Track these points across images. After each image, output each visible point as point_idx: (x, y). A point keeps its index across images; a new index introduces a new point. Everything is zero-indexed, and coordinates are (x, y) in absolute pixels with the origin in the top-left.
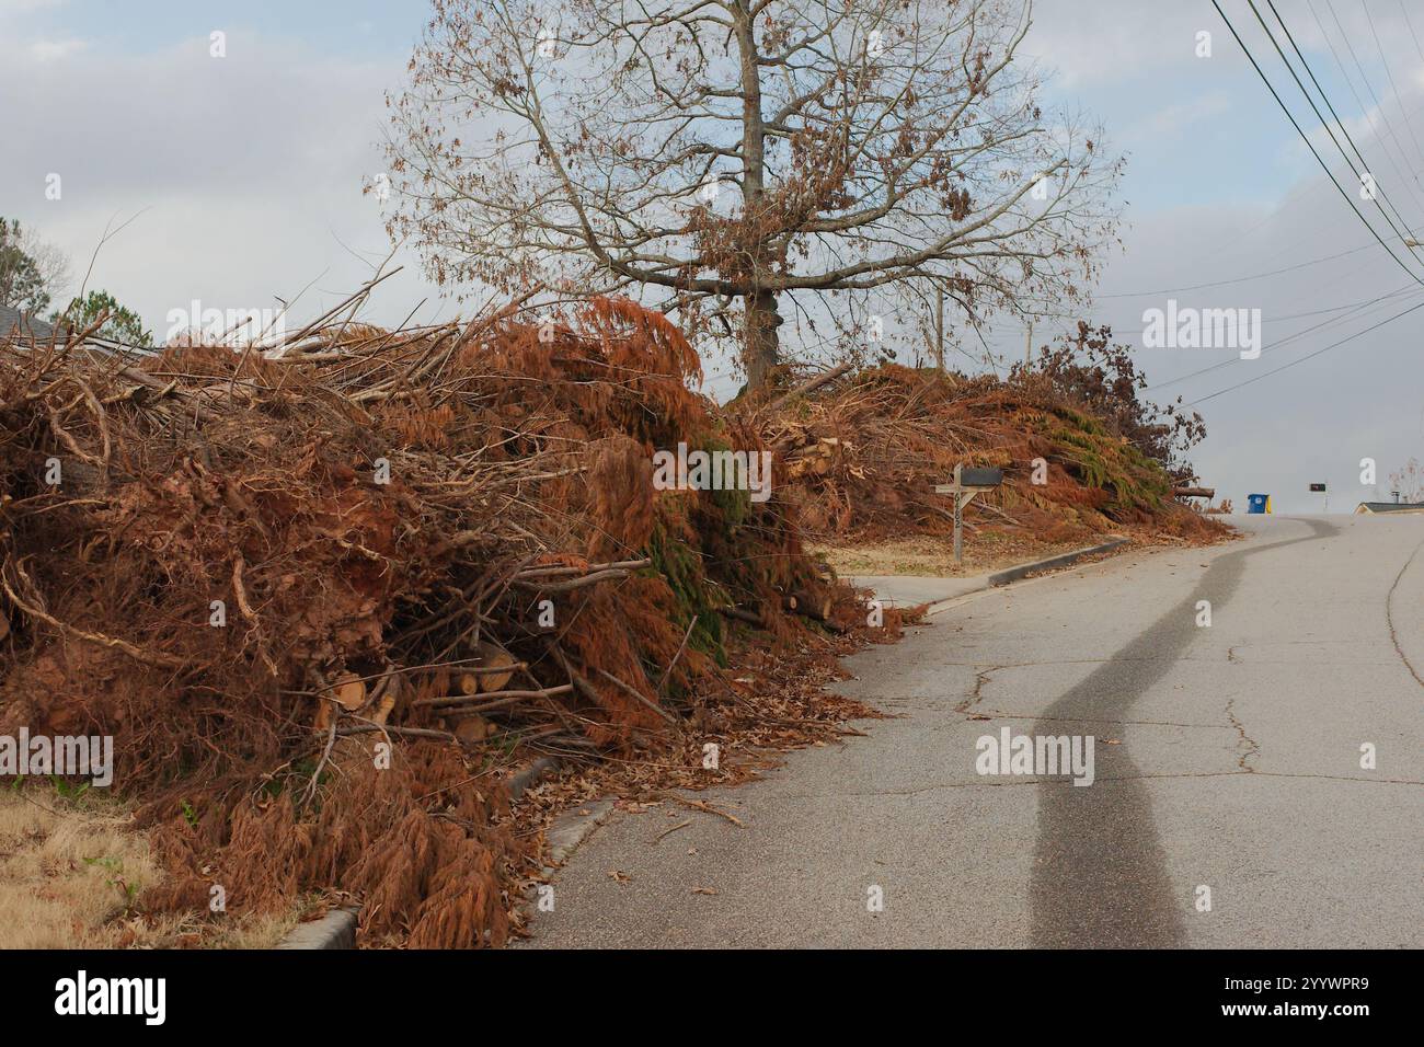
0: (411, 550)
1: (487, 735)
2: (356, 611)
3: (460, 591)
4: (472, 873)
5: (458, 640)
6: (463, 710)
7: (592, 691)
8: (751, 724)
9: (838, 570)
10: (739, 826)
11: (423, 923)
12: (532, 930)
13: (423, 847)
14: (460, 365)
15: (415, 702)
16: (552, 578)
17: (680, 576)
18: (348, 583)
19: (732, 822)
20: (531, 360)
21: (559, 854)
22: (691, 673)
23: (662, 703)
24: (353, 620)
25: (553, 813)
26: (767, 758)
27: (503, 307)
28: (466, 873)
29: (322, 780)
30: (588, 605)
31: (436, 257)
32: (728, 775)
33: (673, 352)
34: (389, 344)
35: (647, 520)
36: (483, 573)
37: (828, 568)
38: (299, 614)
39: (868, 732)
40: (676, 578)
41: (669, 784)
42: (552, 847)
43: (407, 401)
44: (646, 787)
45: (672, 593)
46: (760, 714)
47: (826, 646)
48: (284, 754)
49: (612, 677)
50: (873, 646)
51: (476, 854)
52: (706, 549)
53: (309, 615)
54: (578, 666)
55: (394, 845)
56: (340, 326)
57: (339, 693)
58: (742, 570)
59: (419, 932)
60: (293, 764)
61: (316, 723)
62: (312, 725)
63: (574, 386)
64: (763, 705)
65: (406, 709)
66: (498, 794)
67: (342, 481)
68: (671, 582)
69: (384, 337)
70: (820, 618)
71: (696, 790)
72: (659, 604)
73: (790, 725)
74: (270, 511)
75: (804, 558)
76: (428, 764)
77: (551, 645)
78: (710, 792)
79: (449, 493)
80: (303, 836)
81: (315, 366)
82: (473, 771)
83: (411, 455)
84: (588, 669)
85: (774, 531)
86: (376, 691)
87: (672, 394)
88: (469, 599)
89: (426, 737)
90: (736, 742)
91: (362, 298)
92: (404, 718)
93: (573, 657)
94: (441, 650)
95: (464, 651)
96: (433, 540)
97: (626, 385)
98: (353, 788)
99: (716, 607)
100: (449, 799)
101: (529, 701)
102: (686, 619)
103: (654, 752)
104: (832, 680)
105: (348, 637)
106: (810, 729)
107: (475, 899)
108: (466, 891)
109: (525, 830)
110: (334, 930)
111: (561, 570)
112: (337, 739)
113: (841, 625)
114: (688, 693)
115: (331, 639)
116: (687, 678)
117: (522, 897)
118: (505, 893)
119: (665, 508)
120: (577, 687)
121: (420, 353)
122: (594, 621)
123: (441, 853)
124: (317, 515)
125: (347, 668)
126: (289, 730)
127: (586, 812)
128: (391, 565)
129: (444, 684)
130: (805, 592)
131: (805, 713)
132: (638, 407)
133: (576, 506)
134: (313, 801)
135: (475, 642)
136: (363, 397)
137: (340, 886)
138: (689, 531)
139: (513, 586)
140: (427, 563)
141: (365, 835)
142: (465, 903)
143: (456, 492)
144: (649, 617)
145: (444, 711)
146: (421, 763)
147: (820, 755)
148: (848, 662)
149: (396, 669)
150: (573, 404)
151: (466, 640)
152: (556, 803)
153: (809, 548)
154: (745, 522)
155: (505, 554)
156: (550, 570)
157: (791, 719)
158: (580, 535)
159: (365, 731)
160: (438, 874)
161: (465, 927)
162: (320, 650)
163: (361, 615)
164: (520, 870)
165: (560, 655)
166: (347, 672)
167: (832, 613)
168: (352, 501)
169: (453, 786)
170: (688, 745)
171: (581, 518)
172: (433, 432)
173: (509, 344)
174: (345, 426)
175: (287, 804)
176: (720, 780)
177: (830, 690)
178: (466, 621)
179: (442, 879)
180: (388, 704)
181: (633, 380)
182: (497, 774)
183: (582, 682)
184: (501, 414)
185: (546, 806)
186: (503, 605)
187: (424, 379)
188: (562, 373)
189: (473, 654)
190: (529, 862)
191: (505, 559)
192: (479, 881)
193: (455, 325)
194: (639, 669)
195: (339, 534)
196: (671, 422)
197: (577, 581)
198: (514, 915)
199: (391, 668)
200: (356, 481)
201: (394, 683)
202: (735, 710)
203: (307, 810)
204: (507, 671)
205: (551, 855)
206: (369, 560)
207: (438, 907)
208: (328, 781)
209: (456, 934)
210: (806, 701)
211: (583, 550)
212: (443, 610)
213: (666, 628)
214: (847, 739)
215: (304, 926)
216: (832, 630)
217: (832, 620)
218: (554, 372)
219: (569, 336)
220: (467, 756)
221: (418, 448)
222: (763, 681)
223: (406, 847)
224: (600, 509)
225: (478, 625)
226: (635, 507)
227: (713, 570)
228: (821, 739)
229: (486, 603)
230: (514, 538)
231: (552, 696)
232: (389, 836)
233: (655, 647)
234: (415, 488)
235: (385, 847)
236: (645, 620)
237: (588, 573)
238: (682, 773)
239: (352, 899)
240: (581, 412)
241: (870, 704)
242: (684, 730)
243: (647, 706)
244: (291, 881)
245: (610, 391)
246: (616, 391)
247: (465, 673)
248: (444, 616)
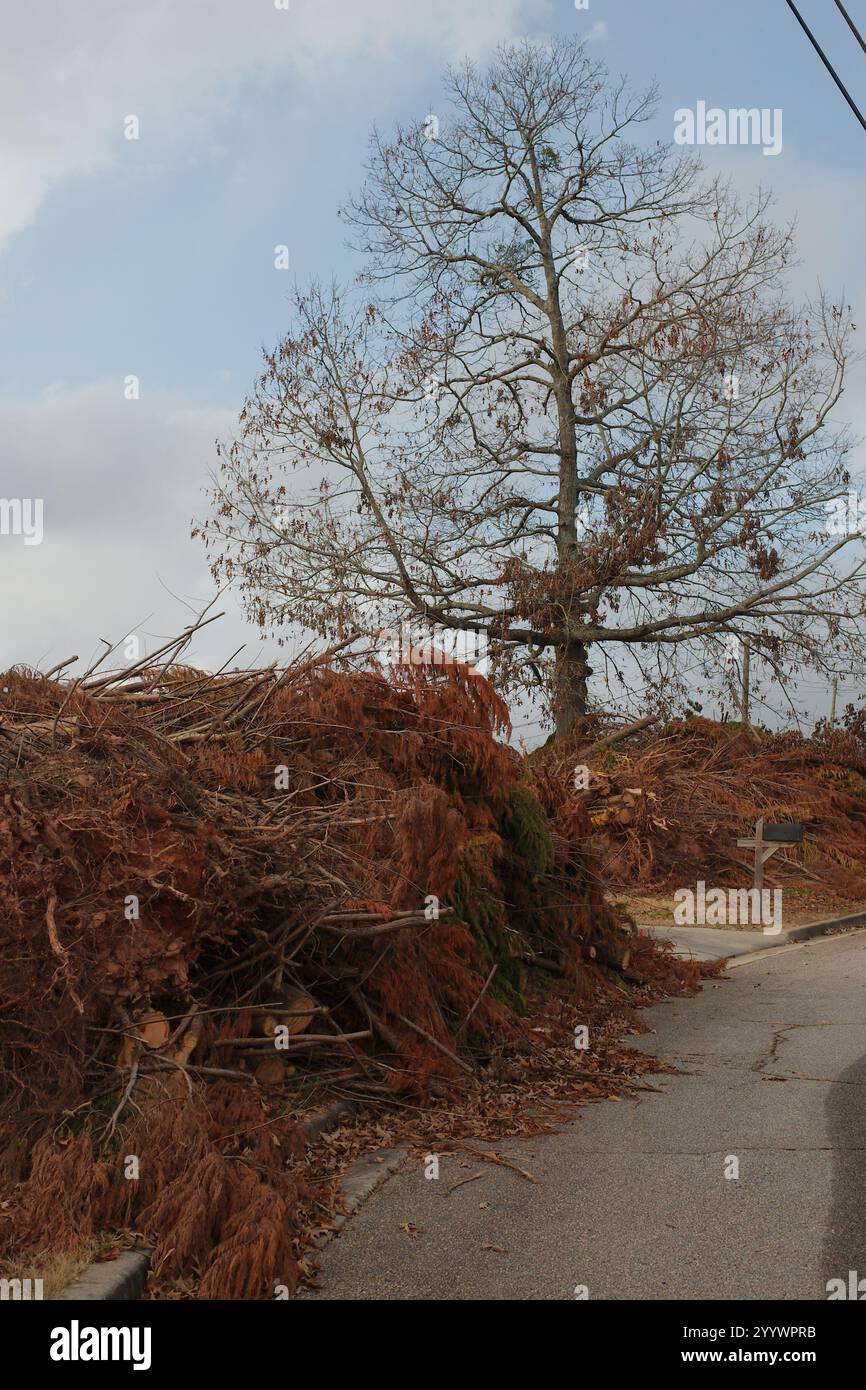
0: (219, 893)
1: (286, 1077)
2: (163, 950)
3: (265, 934)
4: (264, 1220)
5: (262, 981)
6: (264, 1051)
7: (392, 1037)
8: (547, 1075)
9: (637, 918)
10: (530, 1180)
11: (214, 1269)
12: (321, 1281)
13: (218, 1191)
14: (276, 710)
15: (217, 1042)
16: (355, 923)
17: (482, 923)
18: (157, 922)
19: (525, 1176)
20: (344, 707)
21: (351, 1201)
22: (489, 1022)
23: (460, 1052)
24: (160, 958)
25: (348, 1160)
26: (562, 1112)
27: (317, 656)
28: (258, 1220)
29: (122, 1119)
30: (391, 951)
31: (257, 599)
32: (522, 1127)
33: (483, 705)
34: (207, 688)
35: (451, 870)
36: (288, 917)
37: (628, 919)
38: (109, 950)
39: (664, 1089)
40: (478, 926)
41: (463, 1133)
42: (345, 1194)
43: (222, 743)
44: (440, 1135)
45: (473, 940)
46: (556, 1065)
47: (624, 997)
48: (86, 1091)
49: (410, 1023)
50: (670, 999)
51: (269, 1201)
52: (509, 898)
53: (118, 952)
54: (378, 1011)
55: (189, 1188)
56: (162, 667)
57: (143, 1030)
58: (543, 919)
59: (210, 1277)
60: (94, 1102)
61: (120, 1059)
62: (114, 1062)
63: (385, 735)
64: (560, 1056)
65: (208, 1050)
66: (294, 1137)
67: (155, 822)
68: (473, 930)
69: (203, 678)
70: (619, 969)
71: (490, 1141)
72: (460, 951)
73: (586, 1078)
74: (85, 850)
75: (604, 910)
76: (227, 1104)
77: (352, 989)
78: (504, 1143)
79: (259, 837)
80: (100, 1176)
81: (135, 706)
82: (271, 1114)
83: (224, 797)
84: (388, 1015)
85: (576, 881)
86: (180, 1030)
87: (481, 745)
88: (274, 941)
89: (225, 1077)
90: (531, 1093)
91: (184, 643)
92: (206, 1057)
93: (373, 1002)
94: (244, 992)
95: (267, 995)
96: (241, 883)
97: (436, 735)
98: (152, 1127)
99: (516, 954)
100: (245, 1142)
101: (329, 1045)
102: (486, 968)
103: (450, 1101)
104: (629, 1032)
105: (155, 975)
106: (605, 1083)
107: (266, 1248)
108: (258, 1238)
109: (319, 1176)
110: (125, 1273)
111: (365, 916)
112: (138, 1077)
113: (639, 976)
114: (486, 1041)
115: (138, 976)
116: (485, 1026)
117: (313, 1246)
118: (296, 1241)
119: (469, 857)
120: (376, 1032)
121: (238, 697)
122: (396, 967)
123: (235, 1197)
124: (130, 855)
125: (153, 1006)
126: (92, 1066)
127: (380, 1159)
128: (199, 905)
129: (246, 1025)
130: (604, 942)
131: (601, 1065)
132: (447, 757)
133: (383, 852)
134: (113, 1140)
135: (278, 985)
136: (181, 738)
137: (134, 1227)
138: (492, 879)
139: (318, 930)
140: (235, 906)
141: (161, 1176)
142: (256, 1251)
143: (265, 837)
144: (450, 964)
145: (245, 1052)
146: (221, 1103)
147: (615, 1109)
148: (645, 1014)
149: (200, 1009)
150: (383, 751)
151: (269, 982)
152: (351, 1148)
153: (608, 897)
154: (548, 872)
155: (311, 899)
156: (354, 916)
157: (587, 1072)
158: (385, 881)
159: (166, 1070)
160: (231, 1219)
161: (255, 1275)
162: (127, 987)
163: (168, 954)
164: (312, 1217)
165: (361, 999)
166: (152, 1010)
167: (631, 964)
168: (164, 842)
169: (249, 1129)
170: (483, 1094)
171: (386, 865)
172: (247, 774)
173: (322, 690)
174: (161, 769)
175: (86, 1143)
176: (513, 1132)
177: (627, 1042)
178: (270, 964)
179: (234, 1225)
180: (191, 1043)
181: (443, 731)
182: (294, 1117)
183: (382, 1027)
184: (313, 760)
185: (341, 1151)
186: (307, 948)
187: (239, 722)
188: (374, 722)
189: (276, 996)
190: (321, 1210)
191: (311, 903)
192: (269, 1229)
193: (272, 670)
194: (439, 1017)
195: (150, 875)
196: (479, 773)
197: (380, 928)
198: (304, 1264)
199: (195, 1007)
200: (169, 823)
201: (197, 1023)
202: (531, 1061)
203: (106, 1148)
204: (308, 1014)
205: (343, 1202)
206: (178, 901)
207: (229, 1255)
208: (128, 1120)
209: (246, 1281)
210: (603, 1054)
211: (388, 897)
212: (247, 952)
213: (467, 975)
214: (642, 1095)
215: (96, 1266)
216: (631, 981)
217: (630, 971)
218: (366, 721)
219: (383, 686)
220: (265, 1098)
221: (229, 790)
222: (561, 1031)
223: (200, 1191)
224: (405, 856)
225: (282, 968)
226: (440, 855)
227: (515, 918)
228: (618, 1095)
229: (291, 945)
230: (321, 884)
231: (351, 1041)
232: (184, 1179)
233: (455, 994)
234: (226, 832)
235: (181, 1190)
236: (446, 967)
237: (391, 920)
238: (476, 1123)
239: (146, 1242)
240: (392, 760)
241: (665, 1059)
242: (481, 1080)
243: (443, 1054)
244: (86, 1220)
245: (420, 741)
246: (426, 741)
247: (267, 1015)
248: (249, 957)
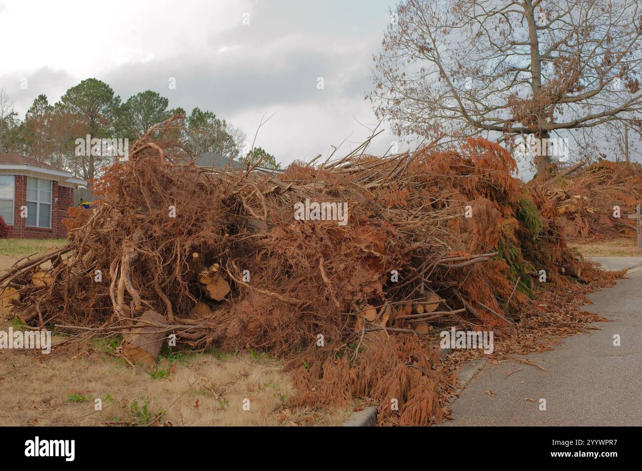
0: (393, 252)
1: (429, 331)
2: (371, 279)
3: (414, 269)
4: (426, 391)
5: (415, 290)
6: (418, 320)
7: (474, 311)
8: (547, 325)
9: (583, 254)
10: (543, 370)
11: (406, 413)
12: (453, 416)
13: (404, 380)
14: (410, 170)
15: (397, 317)
16: (454, 262)
17: (511, 259)
18: (367, 267)
19: (540, 369)
20: (441, 167)
21: (463, 383)
22: (518, 302)
23: (506, 316)
24: (370, 282)
25: (460, 365)
26: (555, 340)
27: (427, 145)
28: (423, 391)
29: (360, 351)
30: (471, 273)
31: (397, 124)
32: (537, 348)
33: (504, 161)
34: (379, 163)
35: (496, 235)
36: (424, 261)
37: (579, 254)
38: (347, 280)
39: (602, 328)
40: (510, 260)
41: (510, 352)
42: (460, 380)
43: (388, 187)
44: (500, 353)
45: (508, 267)
46: (551, 320)
47: (580, 289)
48: (343, 340)
49: (482, 304)
50: (601, 289)
51: (427, 383)
52: (522, 247)
53: (351, 281)
54: (468, 300)
55: (392, 379)
56: (358, 156)
57: (365, 314)
58: (540, 256)
59: (404, 416)
60: (348, 344)
61: (356, 326)
62: (354, 327)
63: (461, 178)
64: (552, 316)
65: (394, 321)
66: (435, 356)
67: (363, 223)
68: (507, 262)
69: (377, 160)
70: (576, 277)
71: (523, 354)
72: (502, 272)
73: (565, 325)
74: (333, 237)
75: (567, 250)
76: (404, 344)
77: (455, 291)
78: (530, 355)
79: (409, 226)
80: (353, 376)
81: (349, 174)
82: (424, 347)
83: (391, 211)
84: (472, 302)
85: (553, 238)
86: (381, 313)
87: (505, 179)
88: (419, 272)
89: (402, 332)
90: (540, 333)
91: (367, 144)
92: (393, 324)
93: (465, 296)
94: (408, 295)
95: (418, 295)
96: (402, 247)
97: (484, 176)
98: (373, 354)
99: (528, 272)
100: (414, 359)
101: (447, 316)
102: (515, 279)
103: (503, 338)
104: (583, 304)
105: (368, 290)
106: (574, 327)
107: (428, 403)
108: (424, 399)
109: (447, 373)
110: (368, 415)
111: (459, 258)
112: (365, 333)
113: (586, 279)
114: (518, 311)
115: (361, 291)
116: (516, 305)
117: (448, 402)
118: (440, 400)
119: (503, 229)
120: (467, 309)
121: (393, 166)
122: (474, 280)
123: (412, 382)
124: (353, 238)
125: (368, 303)
126: (345, 330)
127: (474, 364)
128: (385, 258)
129: (409, 309)
130: (569, 265)
131: (572, 319)
132: (489, 186)
133: (464, 230)
134: (357, 360)
135: (422, 291)
136: (370, 186)
137: (369, 396)
138: (515, 239)
139: (438, 266)
140: (400, 257)
141: (379, 375)
142: (424, 404)
143: (411, 226)
144: (498, 278)
145: (410, 321)
146: (402, 343)
147: (579, 339)
148: (590, 296)
149: (389, 303)
150: (461, 186)
151: (418, 290)
152: (461, 360)
153: (569, 245)
154: (540, 234)
155: (433, 252)
156: (454, 259)
157: (565, 322)
158: (466, 243)
159: (377, 330)
160: (411, 391)
161: (424, 414)
162: (356, 295)
163: (373, 280)
164: (446, 390)
165: (459, 296)
166: (368, 305)
167: (582, 274)
168: (367, 231)
169: (415, 353)
170: (518, 334)
171: (466, 235)
172: (400, 200)
173: (431, 160)
174: (363, 199)
175: (346, 362)
176: (534, 350)
177: (583, 309)
178: (418, 282)
179: (413, 394)
180: (386, 318)
181: (487, 174)
182: (434, 348)
183: (470, 307)
184: (429, 191)
185: (456, 362)
186: (434, 274)
187: (395, 177)
188: (455, 172)
189: (422, 296)
190: (450, 387)
191: (434, 254)
192: (429, 395)
193: (407, 153)
194: (495, 301)
195: (363, 246)
196: (505, 191)
197: (465, 263)
198: (445, 410)
199: (386, 303)
200: (369, 223)
201: (388, 309)
202: (539, 319)
203: (354, 364)
204: (437, 303)
205: (460, 383)
206: (376, 257)
207: (412, 406)
208: (363, 352)
209: (420, 417)
210: (572, 314)
211: (468, 249)
212: (408, 277)
213: (506, 282)
214: (592, 331)
215: (355, 413)
216: (582, 282)
217: (582, 277)
218: (452, 172)
219: (458, 156)
220: (421, 340)
221: (395, 207)
222: (551, 306)
223: (397, 380)
224: (475, 231)
225: (423, 283)
226: (490, 229)
227: (526, 256)
228: (580, 331)
229: (426, 274)
230: (437, 245)
231: (457, 314)
232: (389, 375)
233: (501, 291)
234: (394, 225)
235: (388, 379)
236: (497, 280)
237: (470, 259)
238: (516, 347)
239: (375, 402)
240: (464, 189)
241: (601, 315)
242: (516, 328)
243: (498, 318)
244: (349, 394)
245: (477, 179)
246: (479, 179)
247: (418, 304)
248: (408, 280)
